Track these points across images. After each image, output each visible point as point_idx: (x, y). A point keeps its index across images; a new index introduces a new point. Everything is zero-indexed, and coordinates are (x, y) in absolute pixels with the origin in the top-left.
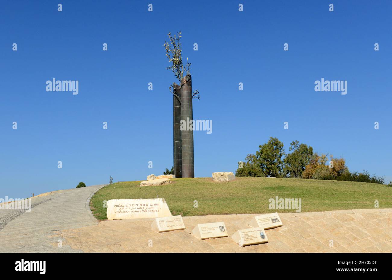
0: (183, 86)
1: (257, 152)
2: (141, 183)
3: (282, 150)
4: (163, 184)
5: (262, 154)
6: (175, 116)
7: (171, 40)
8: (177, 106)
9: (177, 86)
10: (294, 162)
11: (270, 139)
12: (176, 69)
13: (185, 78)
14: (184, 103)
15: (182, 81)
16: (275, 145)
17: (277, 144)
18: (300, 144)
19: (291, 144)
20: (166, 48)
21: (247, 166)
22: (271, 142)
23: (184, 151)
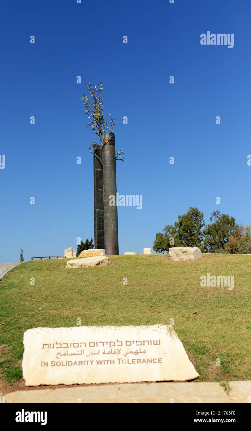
0: (105, 146)
1: (176, 222)
2: (67, 264)
3: (202, 221)
4: (99, 264)
5: (181, 225)
6: (95, 180)
7: (91, 93)
8: (98, 169)
9: (98, 146)
10: (214, 233)
11: (190, 209)
12: (96, 127)
13: (107, 137)
14: (107, 166)
15: (104, 139)
16: (195, 215)
17: (197, 214)
18: (221, 214)
19: (212, 214)
20: (85, 102)
21: (165, 238)
22: (191, 212)
23: (107, 220)
